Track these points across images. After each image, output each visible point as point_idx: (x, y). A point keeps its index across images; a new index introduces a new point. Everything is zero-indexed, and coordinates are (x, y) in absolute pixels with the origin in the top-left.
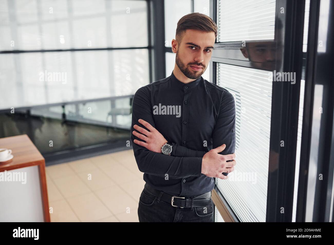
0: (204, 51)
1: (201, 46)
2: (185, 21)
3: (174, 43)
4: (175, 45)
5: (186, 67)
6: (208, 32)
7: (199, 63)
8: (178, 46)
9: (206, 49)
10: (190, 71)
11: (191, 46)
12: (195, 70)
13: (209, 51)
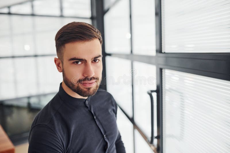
0: (92, 62)
1: (86, 59)
2: (61, 35)
3: (57, 62)
4: (59, 64)
5: (76, 85)
6: (91, 41)
7: (90, 77)
8: (61, 64)
9: (94, 60)
10: (82, 89)
11: (76, 62)
12: (87, 87)
13: (98, 61)
